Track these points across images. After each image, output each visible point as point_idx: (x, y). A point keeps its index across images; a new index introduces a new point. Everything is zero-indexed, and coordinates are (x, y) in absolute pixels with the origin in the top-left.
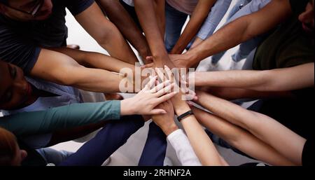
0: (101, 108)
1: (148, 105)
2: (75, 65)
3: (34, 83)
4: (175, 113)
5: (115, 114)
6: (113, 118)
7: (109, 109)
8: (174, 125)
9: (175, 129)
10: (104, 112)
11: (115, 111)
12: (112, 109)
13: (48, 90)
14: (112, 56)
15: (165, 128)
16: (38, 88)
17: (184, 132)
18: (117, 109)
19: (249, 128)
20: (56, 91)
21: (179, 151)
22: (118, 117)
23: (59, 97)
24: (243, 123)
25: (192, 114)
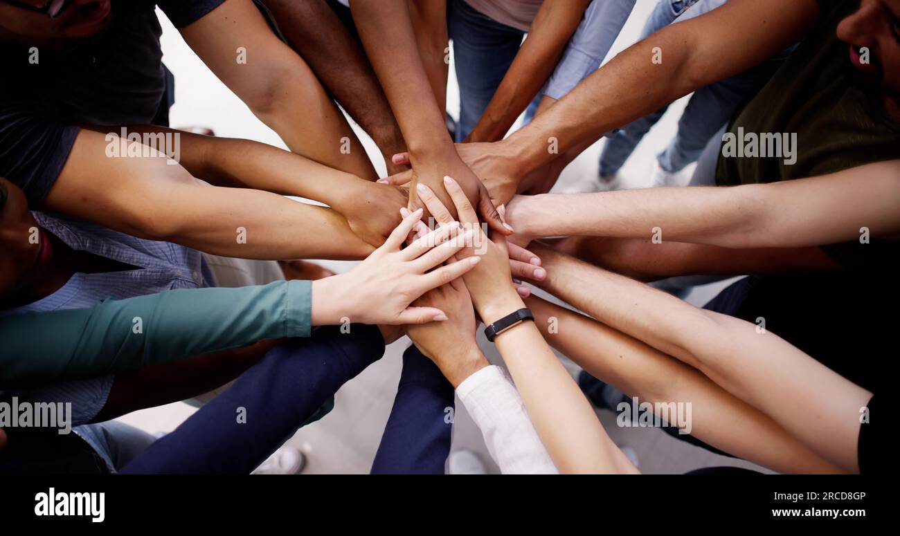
0: (253, 304)
1: (391, 295)
2: (179, 179)
3: (62, 232)
4: (479, 318)
5: (295, 322)
6: (290, 334)
7: (277, 305)
8: (474, 354)
9: (477, 366)
10: (262, 314)
11: (296, 312)
12: (288, 307)
13: (103, 251)
14: (296, 153)
15: (448, 363)
16: (74, 245)
17: (507, 374)
18: (302, 307)
19: (699, 361)
20: (126, 254)
21: (492, 432)
22: (304, 330)
23: (136, 273)
24: (681, 347)
25: (528, 318)
